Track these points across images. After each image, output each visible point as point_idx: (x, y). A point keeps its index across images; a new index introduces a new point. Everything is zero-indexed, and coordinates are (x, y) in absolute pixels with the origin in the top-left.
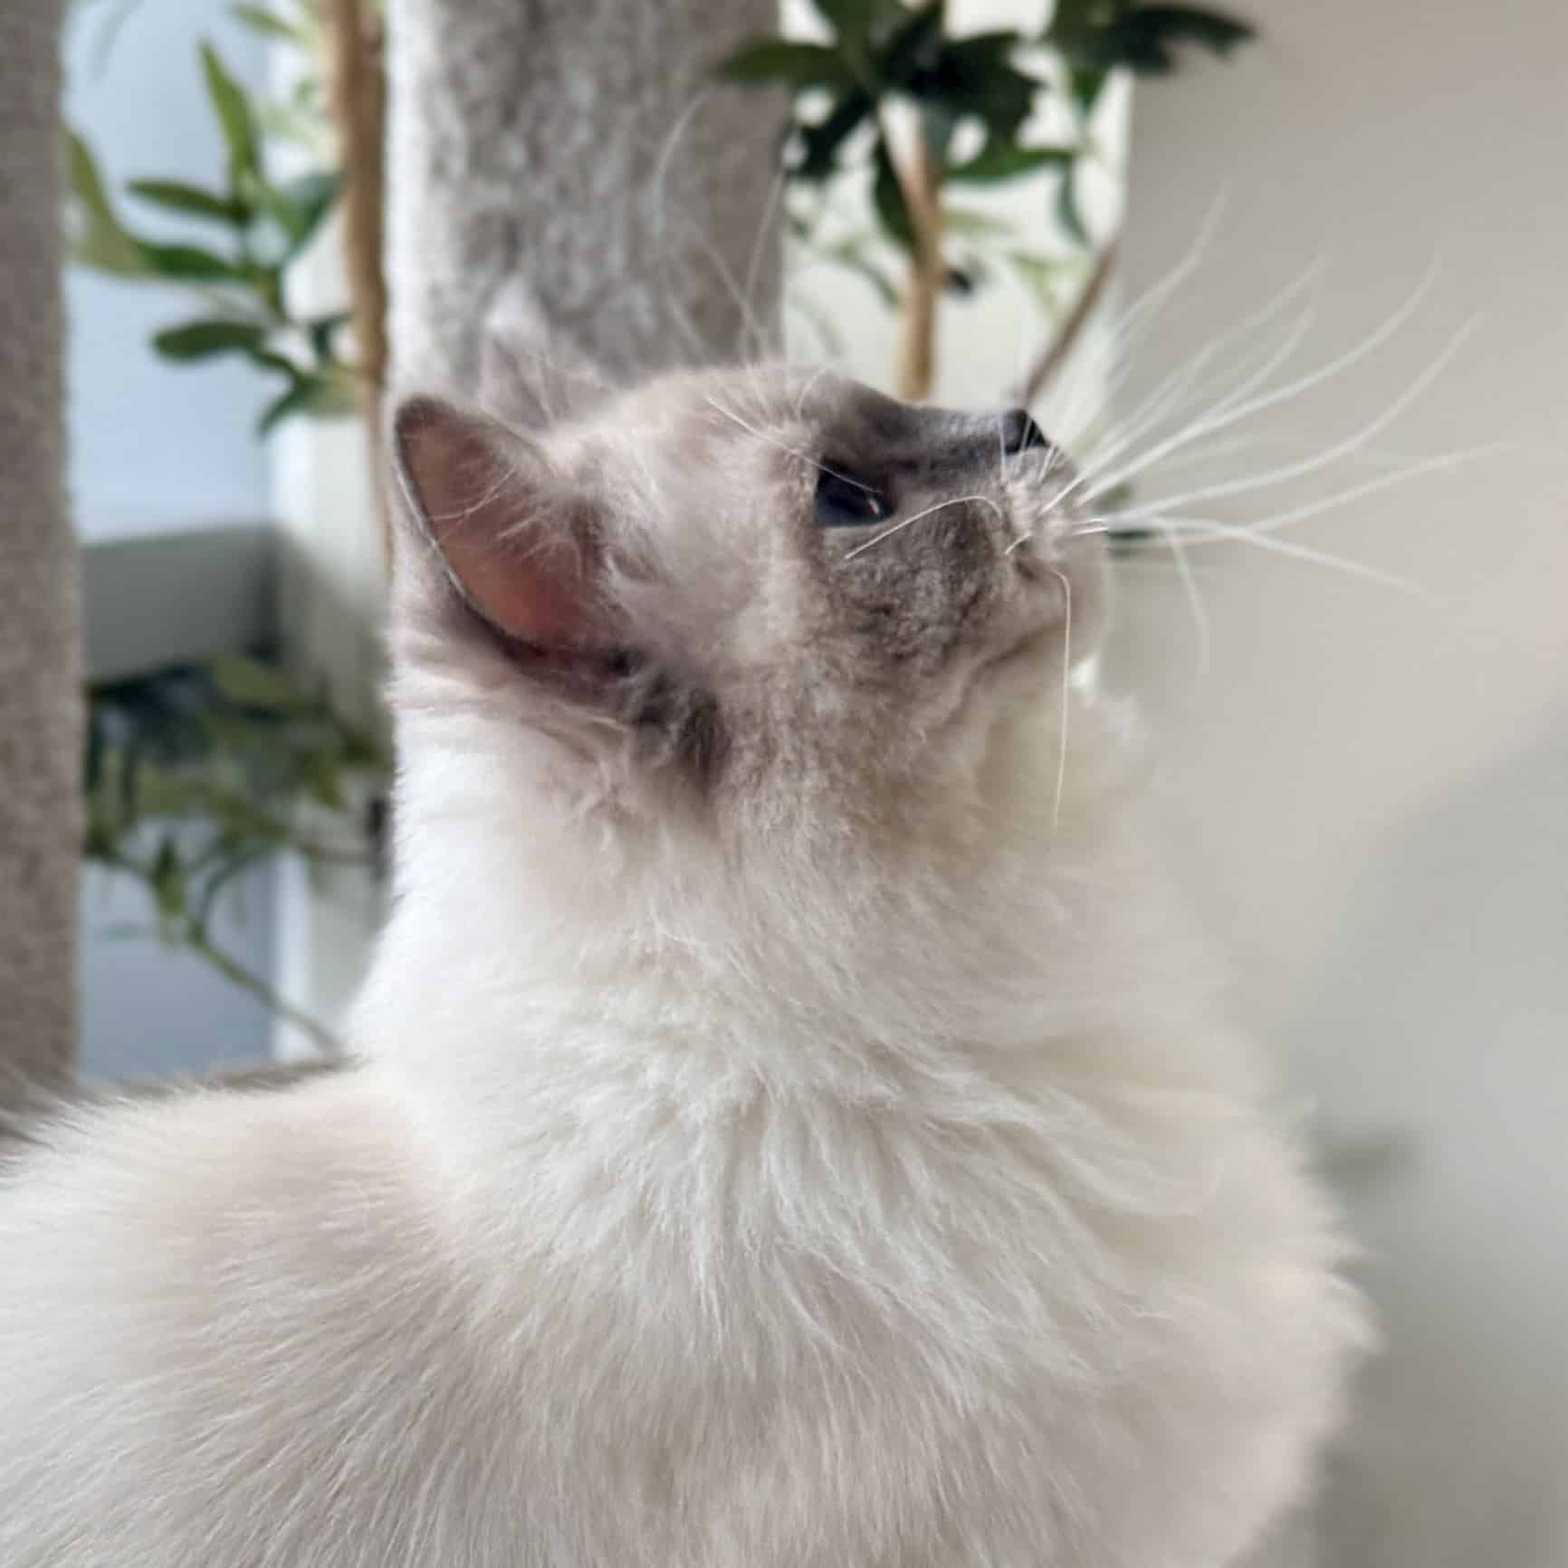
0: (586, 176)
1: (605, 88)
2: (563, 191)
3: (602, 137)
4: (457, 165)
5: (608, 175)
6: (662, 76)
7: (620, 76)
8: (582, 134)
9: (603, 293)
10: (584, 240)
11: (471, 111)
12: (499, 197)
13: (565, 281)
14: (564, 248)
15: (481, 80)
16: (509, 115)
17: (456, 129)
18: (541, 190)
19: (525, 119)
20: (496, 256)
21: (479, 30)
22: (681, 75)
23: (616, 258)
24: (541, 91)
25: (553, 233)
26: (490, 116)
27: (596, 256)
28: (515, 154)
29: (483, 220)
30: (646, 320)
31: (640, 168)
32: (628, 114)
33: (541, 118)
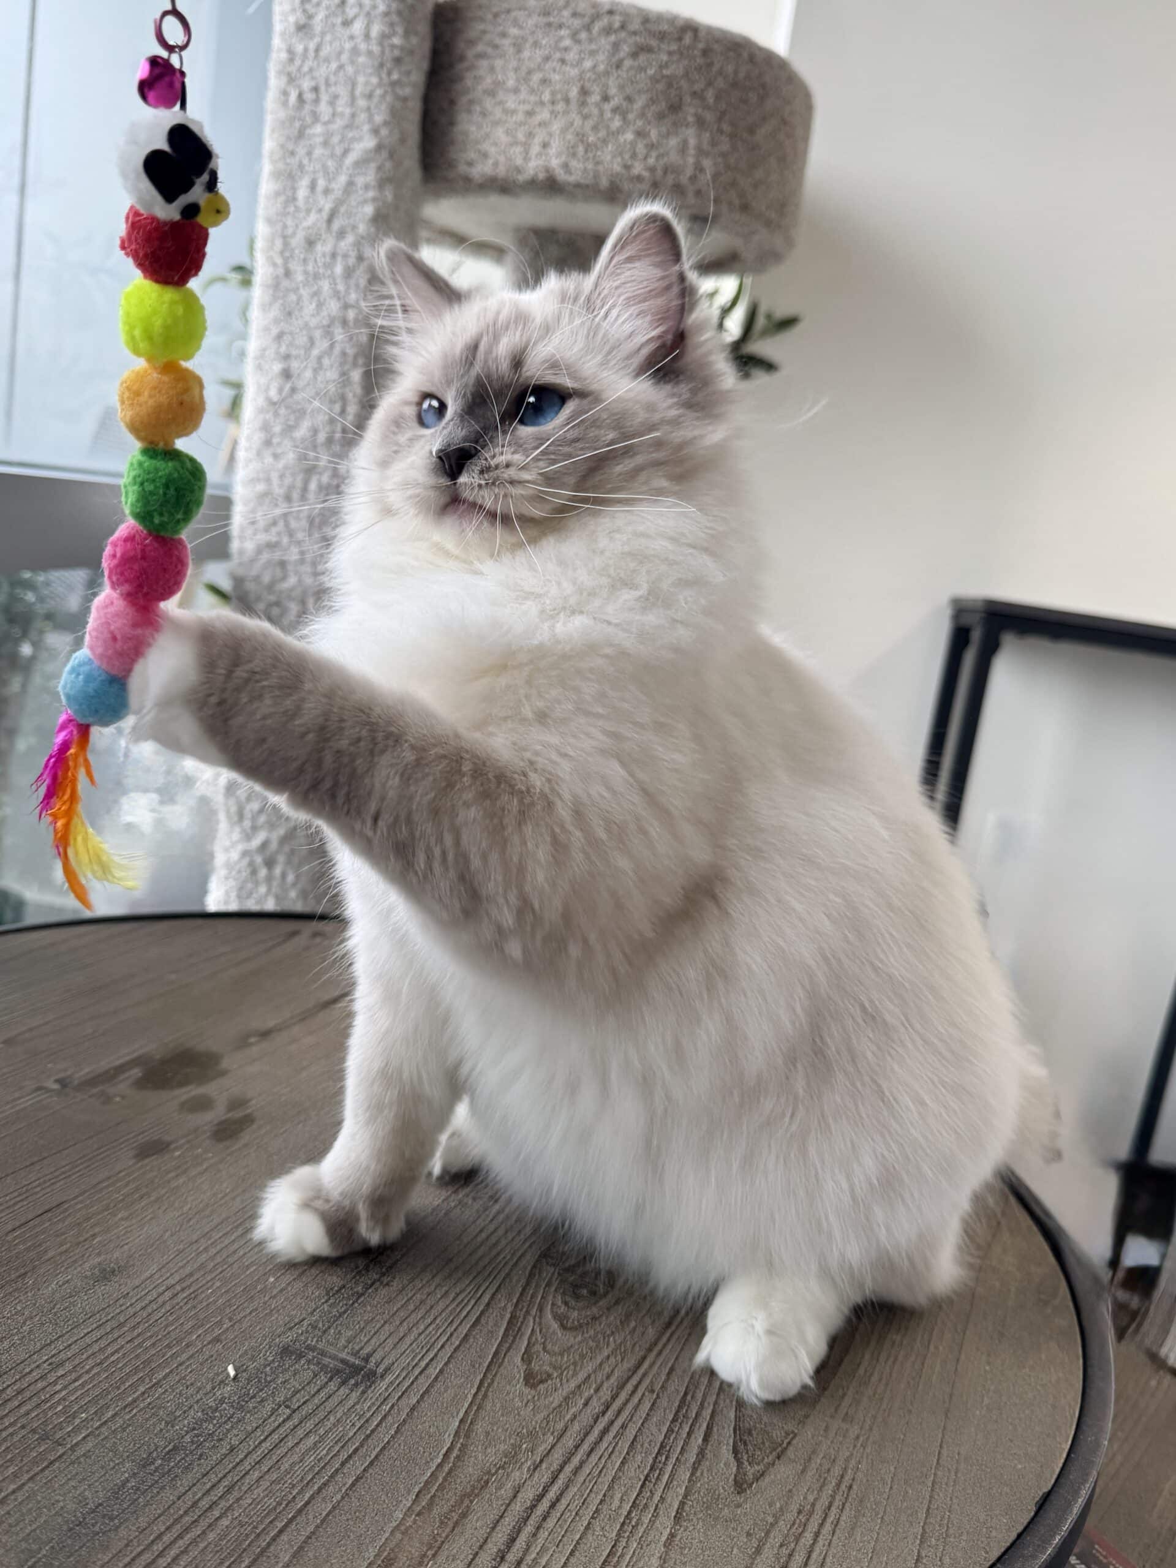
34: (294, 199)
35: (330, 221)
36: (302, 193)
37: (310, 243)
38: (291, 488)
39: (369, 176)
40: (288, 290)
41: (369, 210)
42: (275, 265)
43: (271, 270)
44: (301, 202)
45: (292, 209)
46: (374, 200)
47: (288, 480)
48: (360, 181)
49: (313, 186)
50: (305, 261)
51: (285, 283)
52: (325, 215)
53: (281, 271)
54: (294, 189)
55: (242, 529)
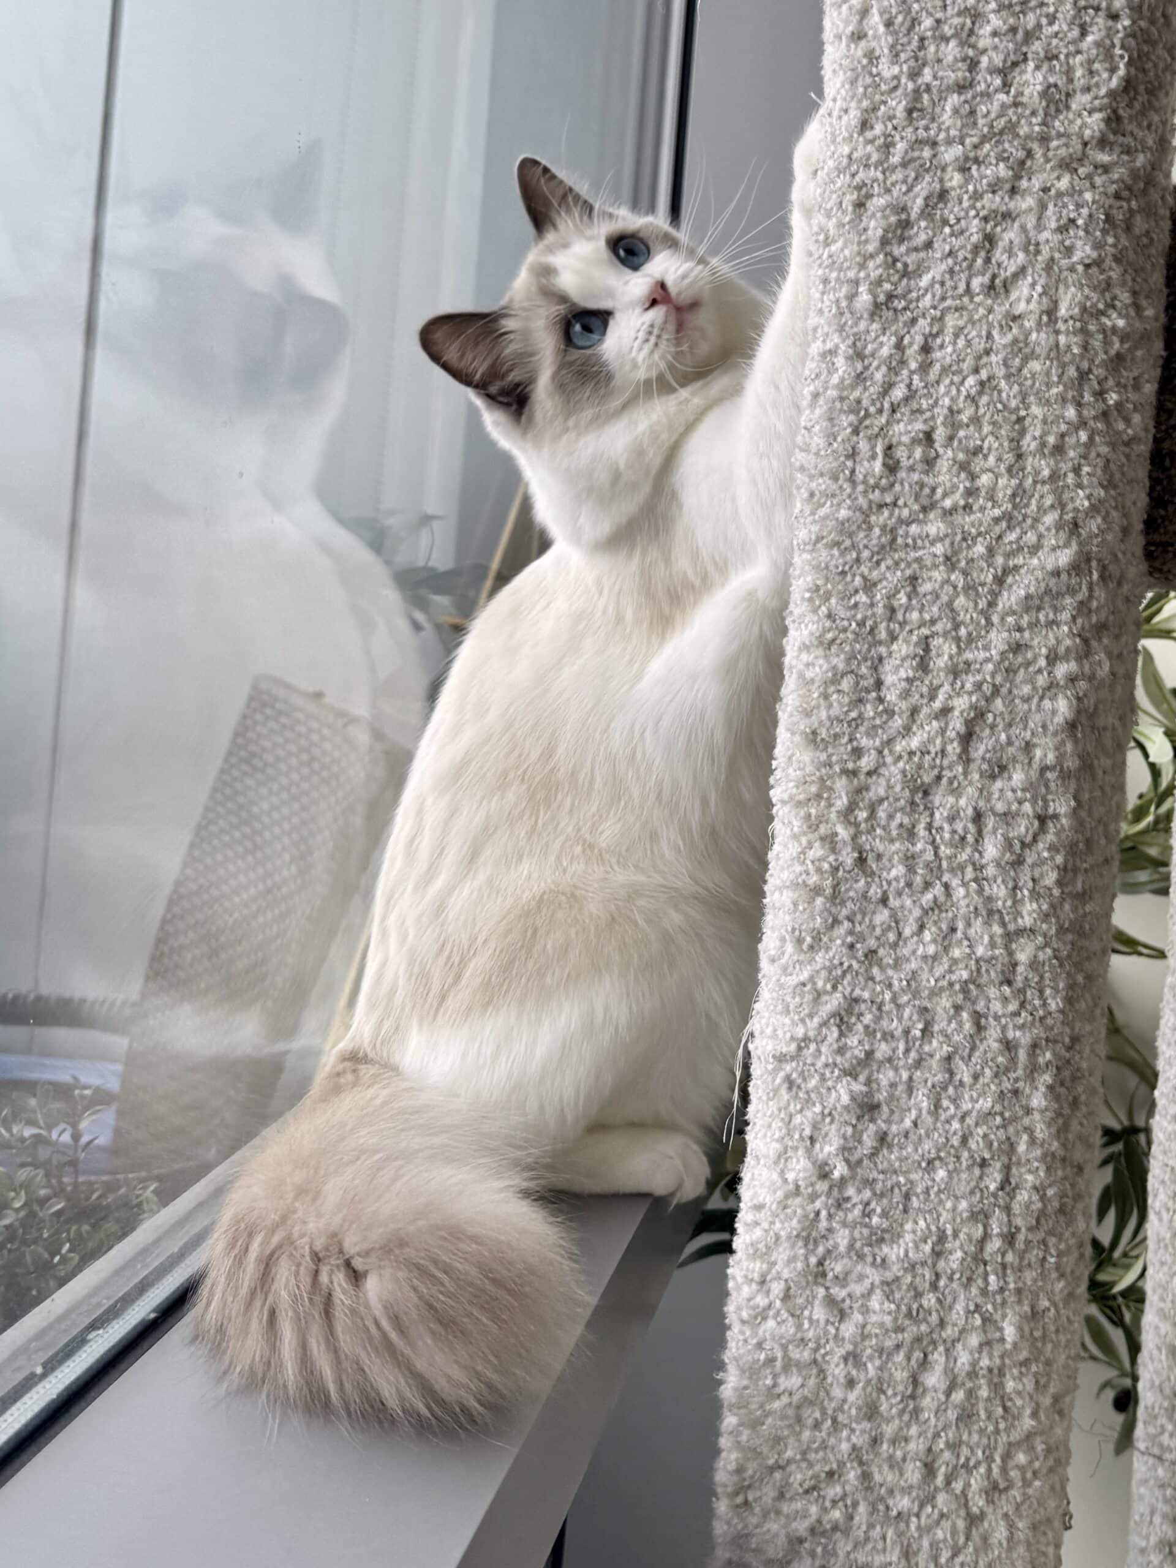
38: (879, 1385)
39: (1062, 629)
47: (871, 1369)
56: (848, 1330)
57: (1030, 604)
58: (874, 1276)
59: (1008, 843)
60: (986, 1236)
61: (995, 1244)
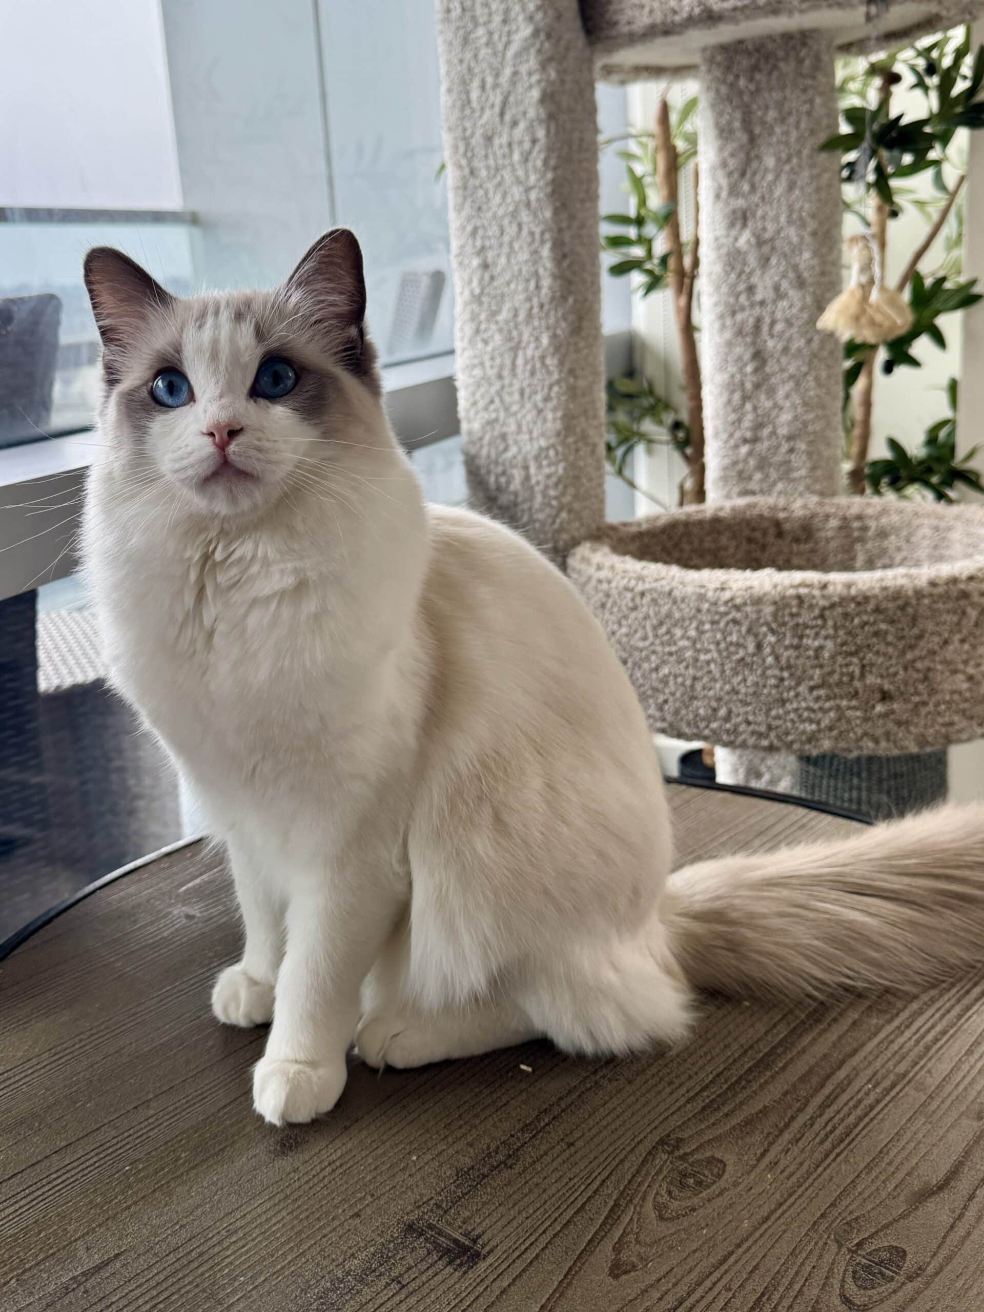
0: (771, 191)
1: (779, 160)
2: (763, 198)
3: (777, 177)
4: (724, 194)
5: (779, 190)
6: (799, 152)
7: (784, 156)
8: (770, 177)
9: (778, 232)
10: (771, 214)
11: (730, 174)
12: (740, 203)
13: (764, 229)
14: (763, 218)
15: (732, 163)
16: (743, 174)
17: (724, 182)
18: (756, 198)
19: (748, 175)
20: (738, 225)
21: (731, 146)
22: (806, 152)
23: (783, 219)
24: (755, 164)
25: (759, 213)
26: (736, 175)
27: (776, 218)
28: (746, 187)
29: (734, 212)
30: (795, 240)
31: (791, 187)
32: (787, 168)
33: (754, 174)
34: (469, 102)
35: (502, 114)
36: (475, 95)
37: (489, 139)
38: (502, 367)
39: (532, 62)
40: (475, 188)
41: (536, 94)
42: (460, 167)
43: (458, 173)
44: (475, 104)
45: (467, 112)
46: (539, 82)
47: (498, 361)
48: (524, 69)
49: (483, 87)
50: (486, 157)
51: (472, 182)
52: (497, 109)
53: (467, 171)
54: (468, 93)
55: (468, 411)
56: (489, 348)
57: (518, 55)
58: (494, 327)
59: (522, 154)
60: (531, 308)
61: (536, 310)
